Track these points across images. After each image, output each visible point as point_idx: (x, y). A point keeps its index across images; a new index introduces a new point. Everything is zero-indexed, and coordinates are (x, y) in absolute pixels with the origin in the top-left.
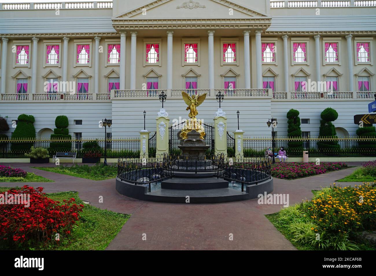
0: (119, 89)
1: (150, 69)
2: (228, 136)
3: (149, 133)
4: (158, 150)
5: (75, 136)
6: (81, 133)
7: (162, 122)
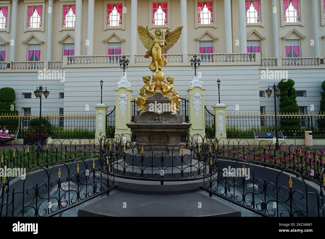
0: (74, 55)
1: (111, 32)
2: (206, 112)
3: (106, 108)
4: (118, 129)
5: (23, 111)
6: (30, 109)
7: (123, 94)
